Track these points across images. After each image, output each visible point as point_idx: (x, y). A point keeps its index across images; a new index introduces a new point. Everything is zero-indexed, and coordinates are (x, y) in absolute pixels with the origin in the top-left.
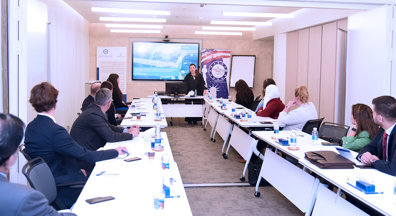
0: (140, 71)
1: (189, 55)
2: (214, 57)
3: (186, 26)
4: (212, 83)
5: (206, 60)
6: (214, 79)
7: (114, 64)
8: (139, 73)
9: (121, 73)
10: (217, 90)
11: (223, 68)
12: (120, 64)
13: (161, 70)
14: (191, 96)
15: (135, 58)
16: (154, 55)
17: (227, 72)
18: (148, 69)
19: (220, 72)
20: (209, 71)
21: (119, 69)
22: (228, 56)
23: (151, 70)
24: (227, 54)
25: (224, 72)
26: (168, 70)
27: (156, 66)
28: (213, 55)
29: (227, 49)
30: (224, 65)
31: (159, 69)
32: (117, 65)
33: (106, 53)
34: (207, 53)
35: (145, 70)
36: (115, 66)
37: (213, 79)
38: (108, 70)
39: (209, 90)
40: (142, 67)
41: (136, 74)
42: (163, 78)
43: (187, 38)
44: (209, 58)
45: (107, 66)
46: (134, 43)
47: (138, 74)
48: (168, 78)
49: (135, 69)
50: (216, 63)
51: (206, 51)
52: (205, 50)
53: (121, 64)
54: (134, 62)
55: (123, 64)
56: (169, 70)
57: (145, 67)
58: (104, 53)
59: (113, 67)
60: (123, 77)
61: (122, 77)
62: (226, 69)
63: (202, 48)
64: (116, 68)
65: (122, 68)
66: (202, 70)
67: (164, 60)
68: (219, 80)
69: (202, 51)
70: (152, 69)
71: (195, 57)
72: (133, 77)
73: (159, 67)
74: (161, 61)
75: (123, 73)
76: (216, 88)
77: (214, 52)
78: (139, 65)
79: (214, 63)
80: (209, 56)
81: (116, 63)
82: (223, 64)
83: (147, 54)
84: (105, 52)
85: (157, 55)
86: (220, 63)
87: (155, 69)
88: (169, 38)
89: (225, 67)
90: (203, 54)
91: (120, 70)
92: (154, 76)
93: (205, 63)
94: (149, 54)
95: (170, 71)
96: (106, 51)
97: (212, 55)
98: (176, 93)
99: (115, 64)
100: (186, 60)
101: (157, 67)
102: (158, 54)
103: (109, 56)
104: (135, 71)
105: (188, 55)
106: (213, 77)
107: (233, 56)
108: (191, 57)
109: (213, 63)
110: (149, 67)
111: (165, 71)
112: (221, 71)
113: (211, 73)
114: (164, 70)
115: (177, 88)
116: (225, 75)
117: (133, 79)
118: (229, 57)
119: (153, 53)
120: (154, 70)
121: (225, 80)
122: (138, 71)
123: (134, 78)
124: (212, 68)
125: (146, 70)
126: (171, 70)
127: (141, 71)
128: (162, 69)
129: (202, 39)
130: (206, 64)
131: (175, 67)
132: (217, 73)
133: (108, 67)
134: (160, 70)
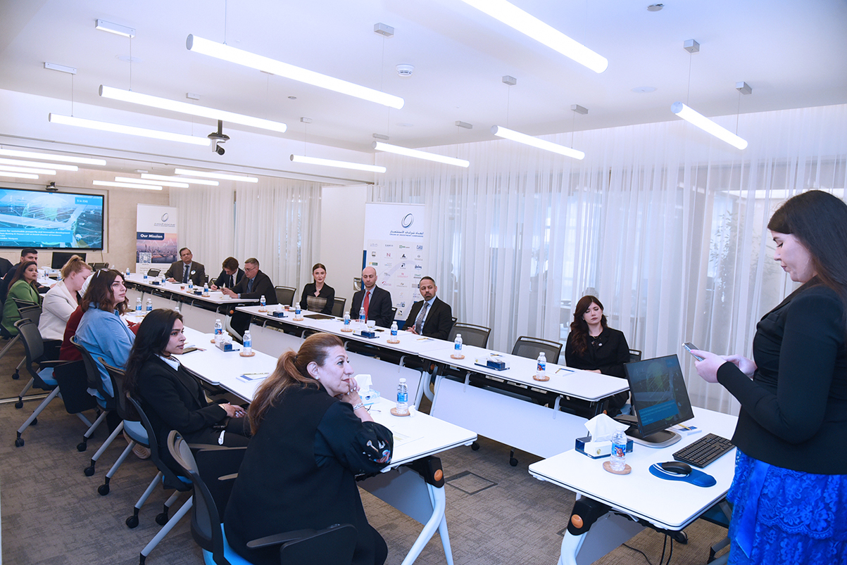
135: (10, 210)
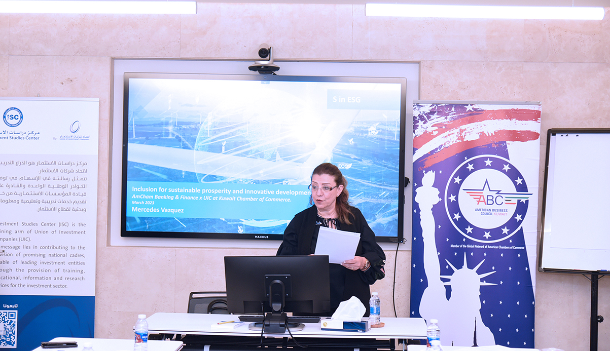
0: (156, 197)
1: (362, 132)
2: (468, 138)
3: (350, 6)
4: (460, 251)
5: (432, 152)
6: (469, 234)
7: (45, 167)
8: (150, 207)
9: (75, 206)
10: (482, 280)
11: (507, 185)
12: (69, 168)
13: (244, 195)
14: (348, 326)
15: (134, 141)
16: (215, 133)
17: (527, 201)
18: (190, 191)
19: (494, 201)
20: (449, 200)
21: (66, 191)
22: (529, 132)
23: (203, 195)
24: (524, 122)
25: (515, 201)
26: (271, 196)
27: (222, 178)
28: (463, 127)
29: (526, 103)
30: (514, 174)
31: (234, 192)
32: (56, 171)
33: (14, 122)
34: (436, 119)
35: (174, 194)
36: (51, 175)
37: (465, 232)
38: (22, 194)
39: (449, 280)
40: (165, 181)
41: (139, 210)
42: (253, 228)
43: (354, 59)
44: (445, 140)
45: (16, 179)
46: (130, 79)
47: (148, 210)
48: (273, 228)
49: (134, 189)
50: (479, 165)
51: (432, 112)
52: (427, 109)
53: (75, 168)
54: (130, 159)
55: (81, 168)
56: (278, 192)
57: (174, 183)
58: (6, 123)
59: (41, 182)
60: (80, 224)
61: (77, 225)
62: (522, 188)
63: (419, 99)
64: (56, 183)
65: (80, 183)
66: (414, 194)
67: (257, 151)
68: (489, 239)
69: (416, 113)
70: (204, 191)
71: (386, 137)
72: (128, 224)
73: (236, 182)
74: (241, 158)
75: (82, 206)
76: (479, 272)
77: (468, 118)
78: (152, 175)
79: (471, 162)
80: (448, 132)
81: (54, 163)
82: (511, 166)
83: (184, 127)
84: (12, 117)
85: (227, 129)
86: (497, 165)
87: (219, 191)
88: (275, 61)
89: (519, 181)
90: (421, 123)
91: (70, 194)
92: (213, 221)
93: (428, 163)
94: (193, 126)
95: (281, 200)
96: (14, 113)
97: (462, 131)
98: (277, 307)
99: (51, 167)
100: (348, 152)
101: (227, 180)
102: (230, 128)
103: (25, 136)
104: (134, 200)
105: (356, 130)
106: (463, 223)
107: (552, 132)
108: (371, 138)
109: (466, 165)
110: (192, 181)
111: (261, 200)
112: (499, 200)
113: (455, 207)
114: (254, 196)
115: (278, 281)
116: (518, 218)
117: (125, 233)
118: (535, 136)
119: (210, 124)
120: (213, 195)
121: (519, 239)
122: (148, 197)
123: (129, 229)
124: (458, 186)
125: (180, 194)
126: (287, 193)
127: (160, 197)
128: (247, 192)
129: (419, 63)
130: (433, 168)
131: (300, 181)
132: (482, 205)
133: (23, 182)
134: (240, 195)
135: (167, 134)
